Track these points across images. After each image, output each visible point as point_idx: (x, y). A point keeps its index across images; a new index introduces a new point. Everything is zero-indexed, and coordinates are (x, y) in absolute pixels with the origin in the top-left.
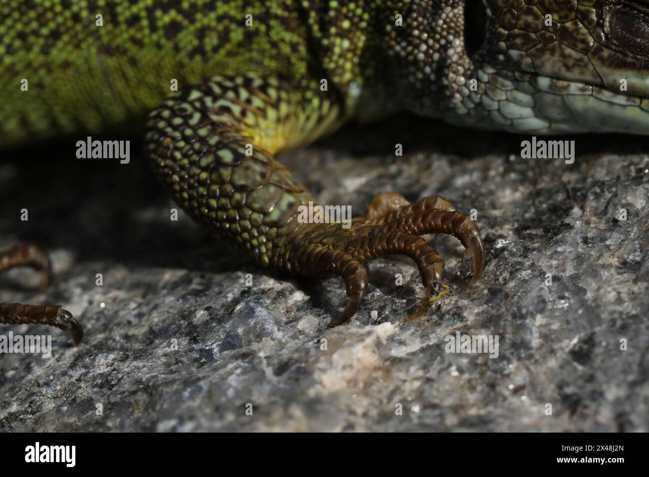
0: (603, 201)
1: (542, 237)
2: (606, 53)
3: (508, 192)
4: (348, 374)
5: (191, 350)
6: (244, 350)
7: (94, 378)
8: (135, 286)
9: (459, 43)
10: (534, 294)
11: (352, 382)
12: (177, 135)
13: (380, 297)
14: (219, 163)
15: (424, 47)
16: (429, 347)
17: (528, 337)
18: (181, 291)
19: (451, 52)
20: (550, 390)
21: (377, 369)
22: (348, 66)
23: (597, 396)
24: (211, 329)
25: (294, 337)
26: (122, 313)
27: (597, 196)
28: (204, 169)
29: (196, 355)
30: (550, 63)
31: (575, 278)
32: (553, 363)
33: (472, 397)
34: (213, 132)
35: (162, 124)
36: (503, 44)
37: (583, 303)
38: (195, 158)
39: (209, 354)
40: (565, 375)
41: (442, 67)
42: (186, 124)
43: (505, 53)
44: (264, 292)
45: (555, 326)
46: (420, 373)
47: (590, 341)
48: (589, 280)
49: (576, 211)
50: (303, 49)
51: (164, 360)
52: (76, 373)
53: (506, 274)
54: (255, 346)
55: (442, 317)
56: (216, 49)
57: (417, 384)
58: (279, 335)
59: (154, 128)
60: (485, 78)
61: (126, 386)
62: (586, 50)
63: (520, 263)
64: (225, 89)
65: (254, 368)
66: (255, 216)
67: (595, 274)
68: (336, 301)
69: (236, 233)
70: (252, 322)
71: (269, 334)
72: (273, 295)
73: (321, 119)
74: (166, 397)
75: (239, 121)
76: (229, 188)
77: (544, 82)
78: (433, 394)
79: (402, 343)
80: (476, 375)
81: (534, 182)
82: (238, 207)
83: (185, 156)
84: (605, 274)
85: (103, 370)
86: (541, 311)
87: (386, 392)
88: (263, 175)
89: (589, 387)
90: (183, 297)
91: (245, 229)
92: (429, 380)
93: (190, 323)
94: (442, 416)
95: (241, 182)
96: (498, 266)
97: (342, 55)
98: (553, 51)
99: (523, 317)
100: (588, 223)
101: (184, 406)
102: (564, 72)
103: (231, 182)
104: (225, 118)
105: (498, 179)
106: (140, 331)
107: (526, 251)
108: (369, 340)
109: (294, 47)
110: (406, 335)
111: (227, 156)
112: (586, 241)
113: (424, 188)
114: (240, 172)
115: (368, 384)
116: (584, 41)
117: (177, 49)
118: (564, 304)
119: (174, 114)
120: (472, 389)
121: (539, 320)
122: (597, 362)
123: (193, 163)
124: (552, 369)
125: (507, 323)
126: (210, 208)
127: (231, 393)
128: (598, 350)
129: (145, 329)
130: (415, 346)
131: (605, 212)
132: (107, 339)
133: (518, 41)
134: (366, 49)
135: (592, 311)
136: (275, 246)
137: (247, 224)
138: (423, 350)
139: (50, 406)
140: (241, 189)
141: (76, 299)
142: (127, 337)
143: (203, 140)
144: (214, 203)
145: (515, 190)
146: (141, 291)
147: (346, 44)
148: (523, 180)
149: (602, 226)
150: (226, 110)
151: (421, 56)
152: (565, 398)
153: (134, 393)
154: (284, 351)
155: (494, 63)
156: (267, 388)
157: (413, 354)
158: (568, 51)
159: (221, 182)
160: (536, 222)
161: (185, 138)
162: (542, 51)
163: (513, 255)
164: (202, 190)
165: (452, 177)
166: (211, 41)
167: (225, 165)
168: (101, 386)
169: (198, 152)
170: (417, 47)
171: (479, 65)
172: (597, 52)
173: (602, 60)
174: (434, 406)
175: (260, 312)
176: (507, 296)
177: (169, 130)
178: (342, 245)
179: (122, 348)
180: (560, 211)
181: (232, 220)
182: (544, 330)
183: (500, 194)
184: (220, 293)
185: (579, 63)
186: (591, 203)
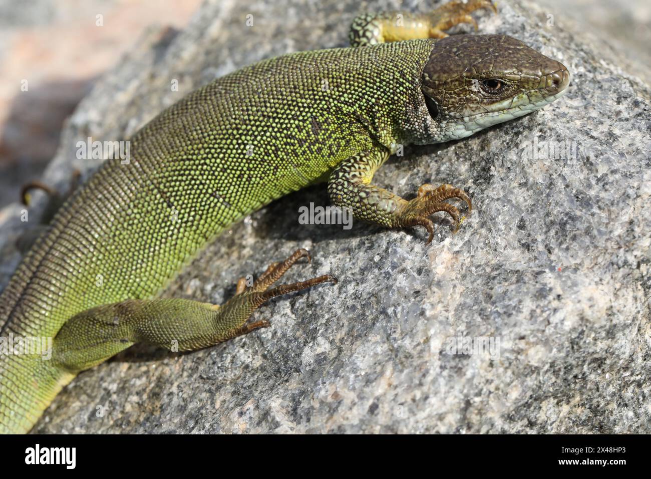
0: (500, 161)
1: (485, 183)
2: (485, 101)
3: (462, 167)
4: (444, 265)
5: (381, 273)
6: (401, 268)
7: (351, 296)
8: (344, 250)
9: (429, 117)
10: (494, 209)
11: (447, 268)
12: (342, 193)
13: (438, 228)
14: (362, 198)
15: (417, 123)
16: (466, 242)
17: (500, 227)
18: (363, 249)
19: (428, 122)
20: (516, 244)
21: (452, 259)
22: (388, 138)
23: (534, 241)
24: (384, 263)
25: (416, 256)
26: (346, 265)
27: (498, 160)
28: (357, 202)
29: (384, 275)
30: (466, 112)
31: (505, 196)
32: (512, 233)
33: (490, 257)
34: (354, 187)
35: (335, 191)
36: (447, 112)
37: (513, 206)
38: (352, 199)
39: (388, 273)
40: (519, 236)
41: (426, 128)
42: (343, 187)
43: (449, 115)
44: (395, 240)
45: (507, 219)
46: (468, 255)
47: (522, 220)
48: (511, 195)
49: (492, 168)
50: (369, 139)
51: (373, 281)
52: (343, 296)
53: (480, 204)
54: (404, 265)
55: (465, 228)
56: (337, 151)
57: (469, 259)
58: (410, 257)
59: (332, 193)
60: (444, 126)
61: (365, 296)
62: (478, 103)
63: (483, 197)
64: (349, 167)
65: (409, 275)
66: (382, 213)
67: (512, 193)
68: (423, 234)
69: (377, 221)
70: (398, 255)
71: (407, 258)
72: (399, 240)
73: (382, 159)
74: (383, 297)
75: (360, 178)
76: (369, 206)
77: (466, 119)
78: (477, 261)
79: (456, 245)
80: (488, 248)
81: (470, 160)
82: (375, 212)
83: (348, 200)
84: (515, 191)
85: (352, 291)
86: (500, 214)
87: (459, 266)
88: (379, 197)
89: (530, 238)
90: (366, 251)
91: (379, 219)
92: (473, 256)
93: (374, 262)
94: (484, 269)
95: (372, 203)
96: (475, 201)
97: (385, 136)
98: (466, 108)
99: (494, 219)
100: (499, 171)
101: (392, 299)
102: (473, 113)
103: (369, 204)
104: (356, 180)
105: (456, 163)
106: (357, 270)
107: (482, 191)
108: (445, 249)
109: (366, 140)
110: (455, 241)
111: (363, 194)
112: (502, 180)
113: (431, 175)
114: (370, 199)
115: (452, 266)
116: (476, 100)
117: (323, 156)
118: (506, 209)
119: (337, 185)
120: (489, 253)
121: (500, 217)
122: (529, 228)
123: (352, 202)
124: (514, 236)
125: (489, 223)
126: (364, 216)
127: (407, 289)
128: (527, 223)
129: (358, 269)
130: (461, 244)
131: (503, 165)
132: (346, 277)
133: (452, 109)
134: (393, 130)
135: (517, 207)
136: (392, 220)
137: (380, 216)
138: (464, 244)
139: (339, 312)
140: (373, 205)
141: (324, 263)
142: (353, 274)
143: (352, 192)
144: (365, 213)
145: (465, 165)
146: (347, 252)
147: (385, 132)
148: (466, 160)
149: (505, 171)
150: (354, 176)
151: (417, 127)
152: (523, 245)
153: (369, 298)
154: (416, 264)
155: (445, 119)
156: (418, 282)
157: (461, 247)
158: (471, 105)
159: (365, 205)
160: (479, 176)
161: (345, 193)
162: (462, 109)
163: (478, 194)
164: (359, 210)
165: (439, 167)
166: (334, 149)
167: (364, 198)
168: (355, 298)
169: (352, 197)
170: (414, 124)
171: (440, 122)
172: (482, 102)
173: (485, 104)
174: (479, 266)
175: (399, 250)
176: (484, 212)
177: (338, 192)
178: (418, 214)
179: (354, 280)
180: (486, 170)
181: (374, 217)
182: (504, 222)
183: (460, 169)
184: (379, 246)
185: (477, 108)
186: (497, 163)
